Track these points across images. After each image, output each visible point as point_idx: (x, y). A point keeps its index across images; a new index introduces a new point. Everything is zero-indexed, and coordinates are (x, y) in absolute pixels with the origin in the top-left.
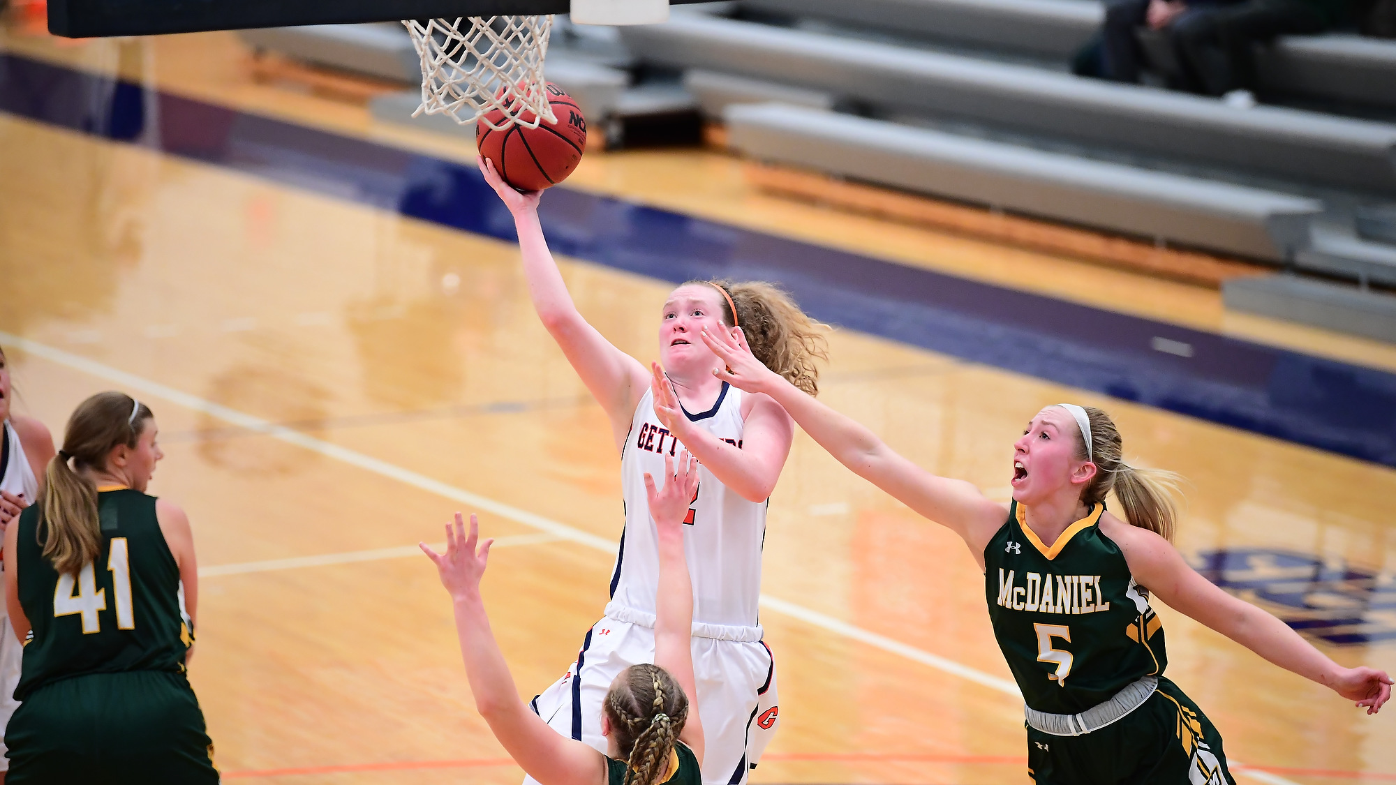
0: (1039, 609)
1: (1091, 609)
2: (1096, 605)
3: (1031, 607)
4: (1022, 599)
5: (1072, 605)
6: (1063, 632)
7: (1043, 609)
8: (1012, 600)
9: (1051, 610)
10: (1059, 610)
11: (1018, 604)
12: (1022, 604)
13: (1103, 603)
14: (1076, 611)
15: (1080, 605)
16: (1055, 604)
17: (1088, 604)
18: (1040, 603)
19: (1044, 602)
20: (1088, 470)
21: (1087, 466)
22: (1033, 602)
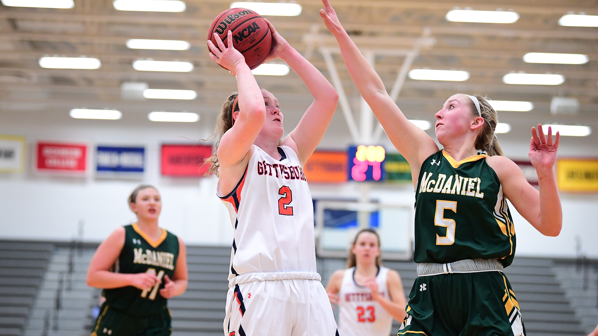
0: (441, 191)
1: (472, 194)
2: (476, 192)
3: (436, 190)
4: (432, 186)
5: (461, 189)
6: (452, 205)
7: (444, 191)
8: (426, 188)
9: (448, 192)
10: (453, 192)
11: (430, 188)
12: (432, 189)
13: (480, 193)
14: (463, 193)
15: (466, 190)
16: (451, 188)
17: (471, 190)
18: (443, 188)
19: (445, 188)
20: (480, 122)
21: (478, 119)
22: (438, 187)
